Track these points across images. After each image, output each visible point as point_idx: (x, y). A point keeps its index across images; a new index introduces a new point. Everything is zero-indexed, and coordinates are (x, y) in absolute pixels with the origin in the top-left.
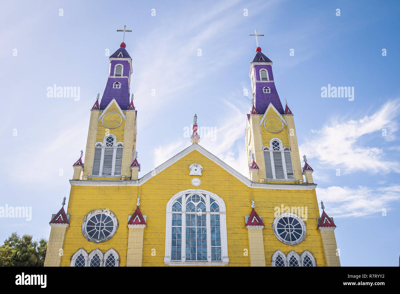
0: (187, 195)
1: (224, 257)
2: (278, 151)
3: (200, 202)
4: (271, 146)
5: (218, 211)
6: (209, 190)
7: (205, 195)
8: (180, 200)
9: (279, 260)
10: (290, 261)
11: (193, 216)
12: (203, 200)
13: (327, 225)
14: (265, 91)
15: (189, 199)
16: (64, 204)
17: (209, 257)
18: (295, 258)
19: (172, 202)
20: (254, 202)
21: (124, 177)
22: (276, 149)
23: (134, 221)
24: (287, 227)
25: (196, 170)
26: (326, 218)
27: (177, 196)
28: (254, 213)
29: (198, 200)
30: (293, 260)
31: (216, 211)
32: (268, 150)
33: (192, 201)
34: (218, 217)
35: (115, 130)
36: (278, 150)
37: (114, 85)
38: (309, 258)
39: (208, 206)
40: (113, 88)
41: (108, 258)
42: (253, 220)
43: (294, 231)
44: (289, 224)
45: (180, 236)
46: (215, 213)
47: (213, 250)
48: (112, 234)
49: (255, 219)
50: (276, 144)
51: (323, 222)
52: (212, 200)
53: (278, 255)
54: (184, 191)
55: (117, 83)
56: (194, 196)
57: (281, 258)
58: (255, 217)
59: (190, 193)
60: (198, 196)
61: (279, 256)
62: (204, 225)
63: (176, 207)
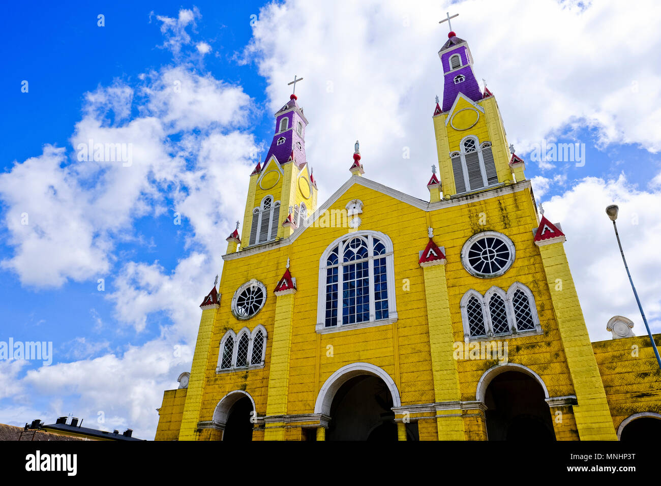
0: (344, 242)
1: (392, 312)
2: (474, 152)
3: (361, 246)
4: (463, 147)
5: (383, 252)
6: (371, 229)
7: (367, 237)
8: (336, 250)
9: (474, 304)
10: (490, 302)
11: (352, 266)
12: (364, 244)
13: (548, 235)
14: (457, 81)
15: (348, 247)
16: (216, 283)
17: (372, 316)
18: (499, 297)
19: (327, 254)
20: (431, 229)
21: (278, 238)
22: (470, 150)
23: (281, 286)
24: (485, 253)
25: (354, 208)
26: (546, 226)
27: (332, 246)
28: (432, 244)
29: (358, 245)
30: (496, 301)
31: (381, 254)
32: (458, 155)
33: (351, 248)
34: (383, 261)
35: (273, 189)
36: (473, 150)
37: (278, 142)
38: (522, 293)
39: (371, 249)
40: (278, 145)
41: (257, 336)
42: (429, 253)
43: (495, 257)
44: (487, 249)
45: (336, 296)
46: (380, 256)
47: (378, 306)
48: (261, 307)
49: (431, 252)
50: (469, 143)
51: (541, 233)
52: (376, 241)
53: (471, 297)
54: (340, 238)
55: (281, 139)
56: (353, 241)
57: (477, 301)
58: (431, 250)
59: (347, 238)
60: (358, 240)
61: (473, 298)
62: (366, 274)
63: (333, 258)
